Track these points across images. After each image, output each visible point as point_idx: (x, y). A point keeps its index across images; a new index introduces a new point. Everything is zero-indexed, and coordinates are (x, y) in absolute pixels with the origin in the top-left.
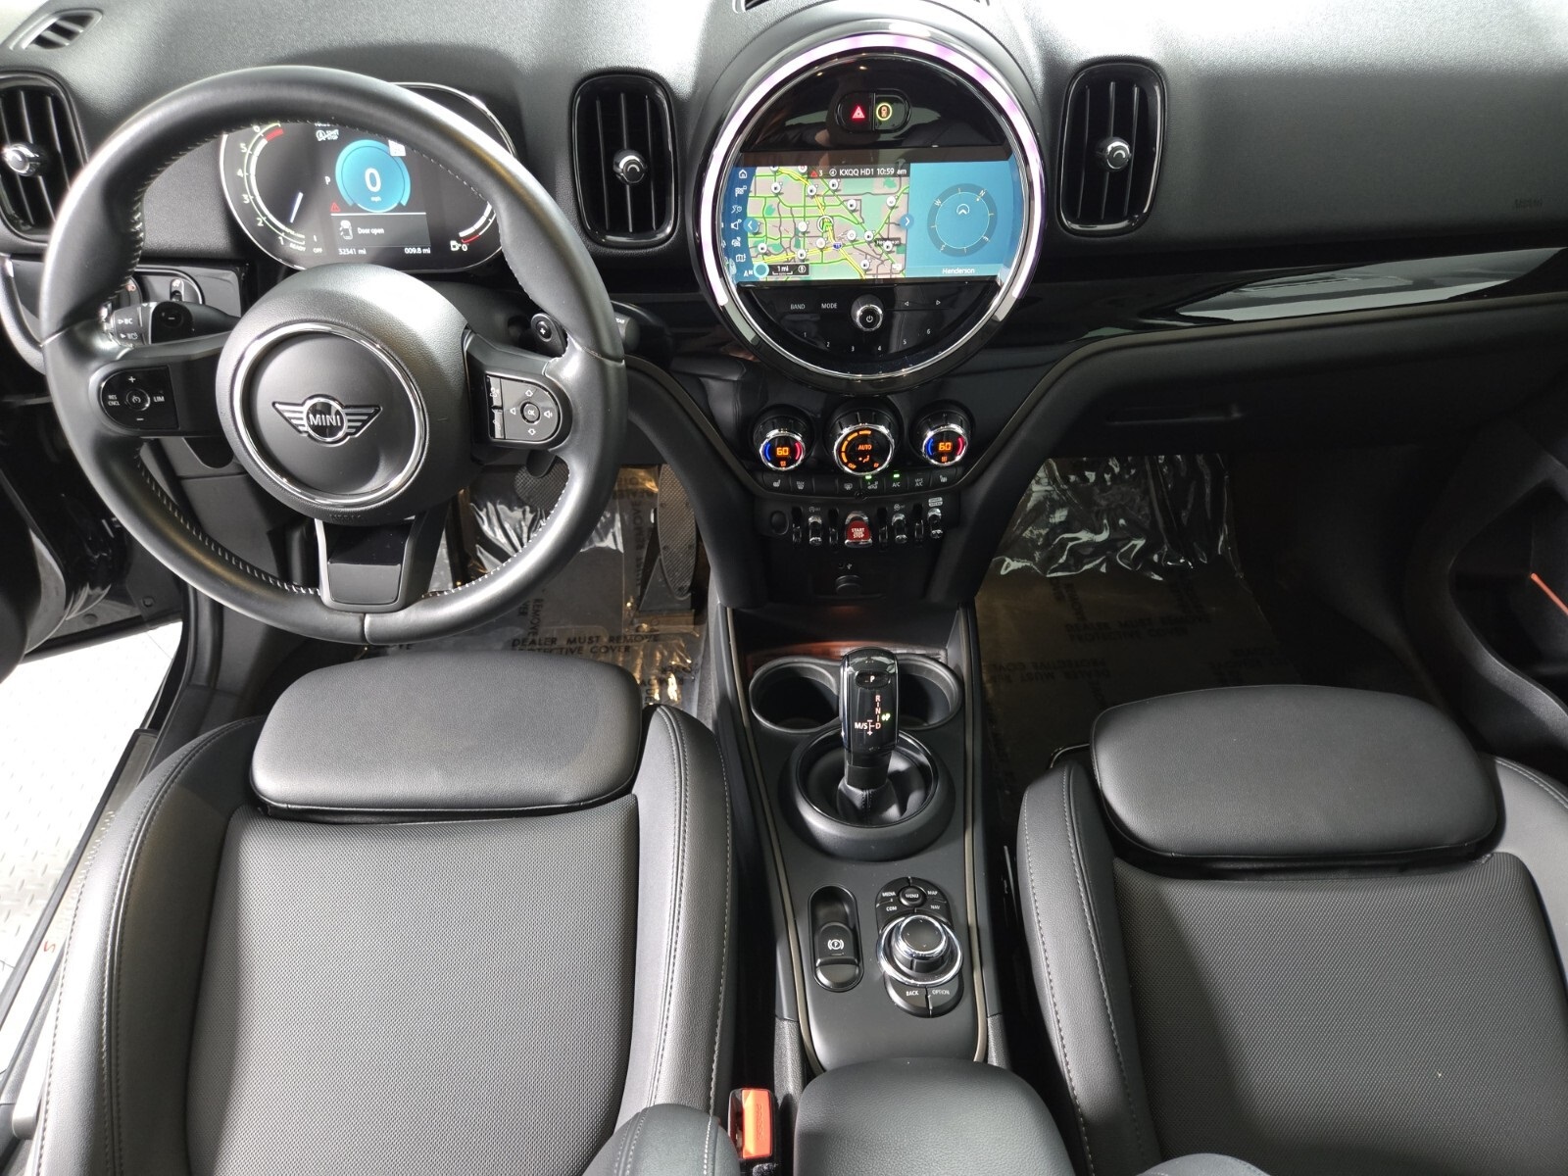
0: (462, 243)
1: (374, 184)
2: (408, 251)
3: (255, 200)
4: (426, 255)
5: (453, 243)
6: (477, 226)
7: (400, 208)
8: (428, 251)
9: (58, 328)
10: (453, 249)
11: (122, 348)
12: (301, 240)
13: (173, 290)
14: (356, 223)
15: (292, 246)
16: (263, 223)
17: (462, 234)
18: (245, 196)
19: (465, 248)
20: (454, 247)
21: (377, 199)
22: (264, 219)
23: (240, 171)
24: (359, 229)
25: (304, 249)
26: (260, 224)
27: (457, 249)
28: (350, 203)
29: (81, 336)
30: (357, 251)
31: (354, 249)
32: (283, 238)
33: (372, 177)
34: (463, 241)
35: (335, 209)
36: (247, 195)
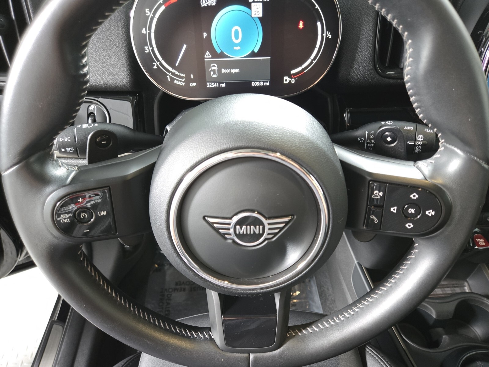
0: (292, 78)
1: (237, 37)
2: (254, 84)
3: (153, 50)
4: (267, 86)
5: (286, 78)
6: (304, 66)
7: (253, 54)
8: (267, 84)
9: (15, 161)
10: (285, 82)
11: (70, 173)
12: (182, 78)
13: (89, 112)
14: (221, 65)
15: (176, 82)
16: (157, 66)
17: (293, 72)
18: (146, 48)
19: (293, 81)
20: (286, 80)
21: (238, 48)
22: (158, 63)
23: (144, 29)
24: (222, 69)
25: (183, 84)
26: (155, 67)
27: (288, 81)
28: (219, 51)
29: (36, 167)
30: (219, 85)
31: (218, 84)
32: (170, 76)
33: (237, 32)
34: (293, 76)
35: (208, 56)
36: (148, 46)
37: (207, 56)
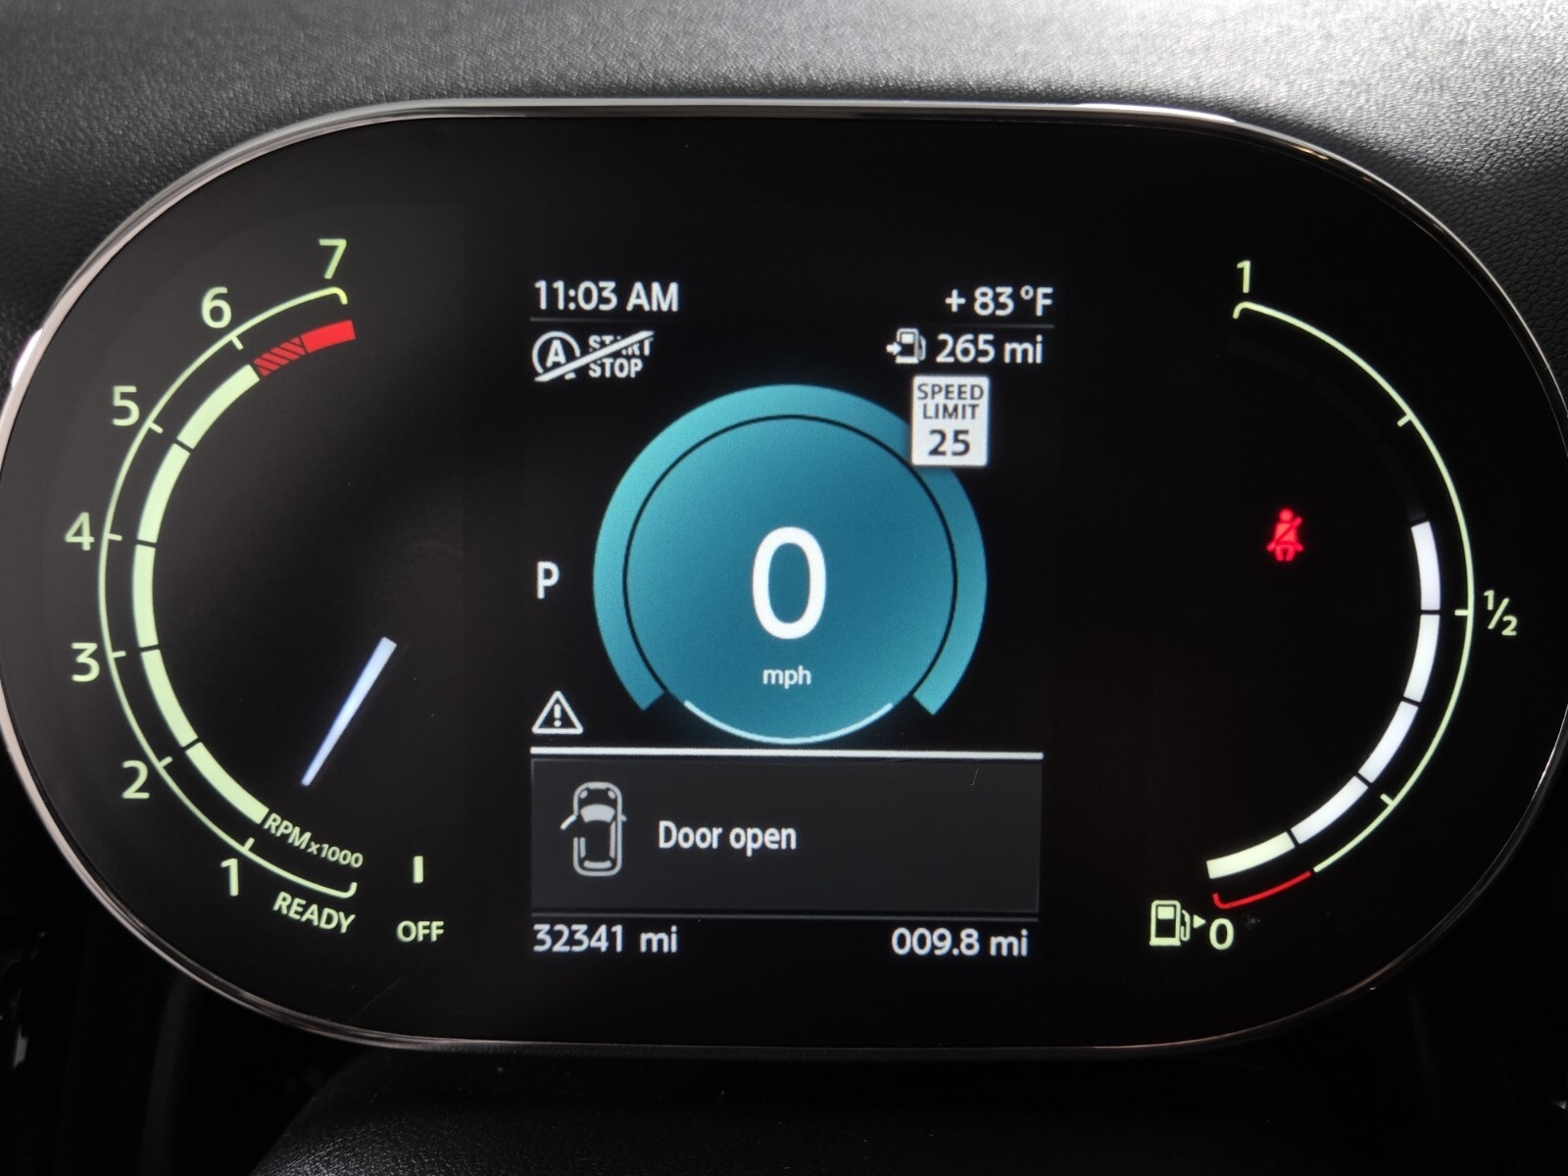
0: (1211, 913)
1: (789, 604)
2: (907, 942)
3: (131, 667)
5: (1164, 910)
6: (1310, 827)
7: (905, 725)
8: (1013, 945)
10: (1156, 942)
12: (337, 875)
15: (283, 902)
16: (154, 782)
17: (1221, 867)
18: (85, 650)
19: (1222, 935)
21: (796, 676)
22: (162, 764)
23: (84, 519)
24: (664, 824)
25: (344, 921)
26: (134, 793)
27: (1181, 937)
28: (643, 693)
30: (631, 939)
31: (618, 929)
32: (244, 862)
33: (790, 568)
34: (1223, 900)
35: (558, 723)
36: (96, 637)
37: (549, 722)
